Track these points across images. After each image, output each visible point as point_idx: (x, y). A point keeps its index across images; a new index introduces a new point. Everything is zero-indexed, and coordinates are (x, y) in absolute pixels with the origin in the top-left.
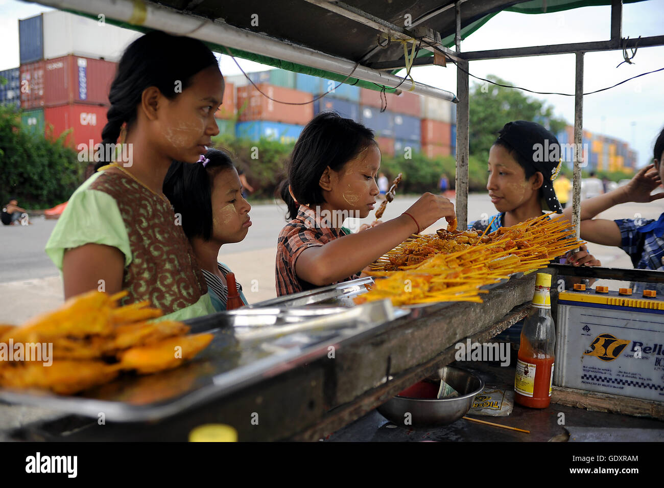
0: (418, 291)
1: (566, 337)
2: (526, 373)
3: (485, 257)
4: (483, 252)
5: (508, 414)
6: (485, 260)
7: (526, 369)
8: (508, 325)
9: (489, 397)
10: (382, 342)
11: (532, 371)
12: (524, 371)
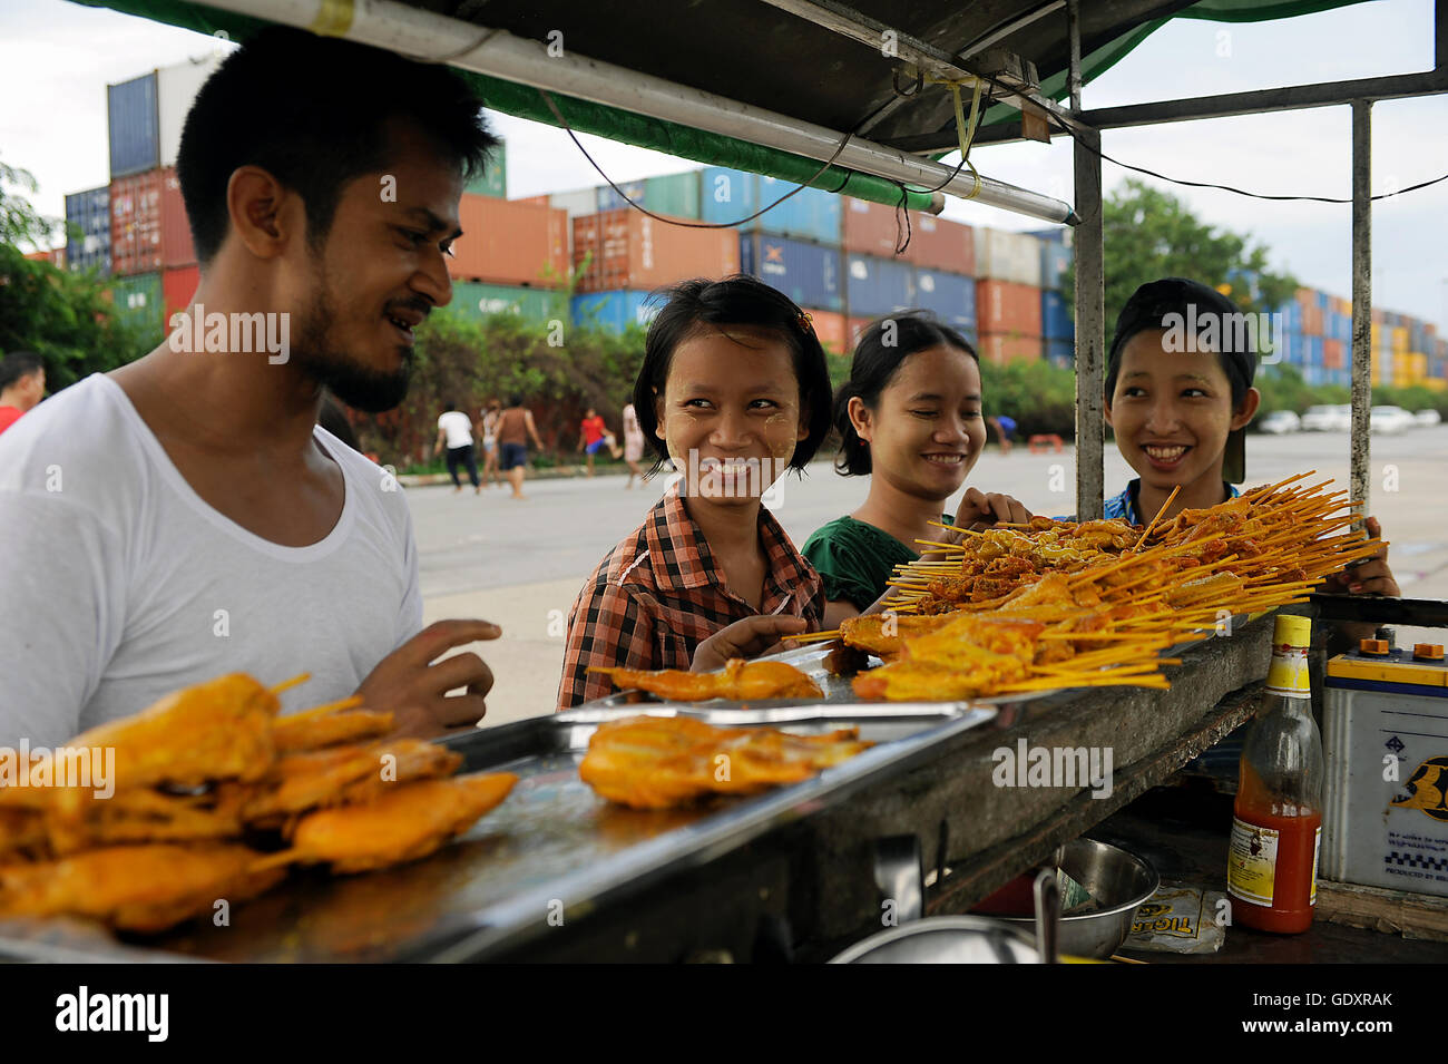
0: (1011, 661)
1: (1347, 766)
2: (1255, 849)
3: (1162, 579)
4: (1159, 566)
5: (1216, 947)
6: (1164, 585)
7: (1255, 841)
8: (1212, 739)
9: (1168, 908)
10: (926, 788)
11: (1270, 845)
12: (1249, 845)
